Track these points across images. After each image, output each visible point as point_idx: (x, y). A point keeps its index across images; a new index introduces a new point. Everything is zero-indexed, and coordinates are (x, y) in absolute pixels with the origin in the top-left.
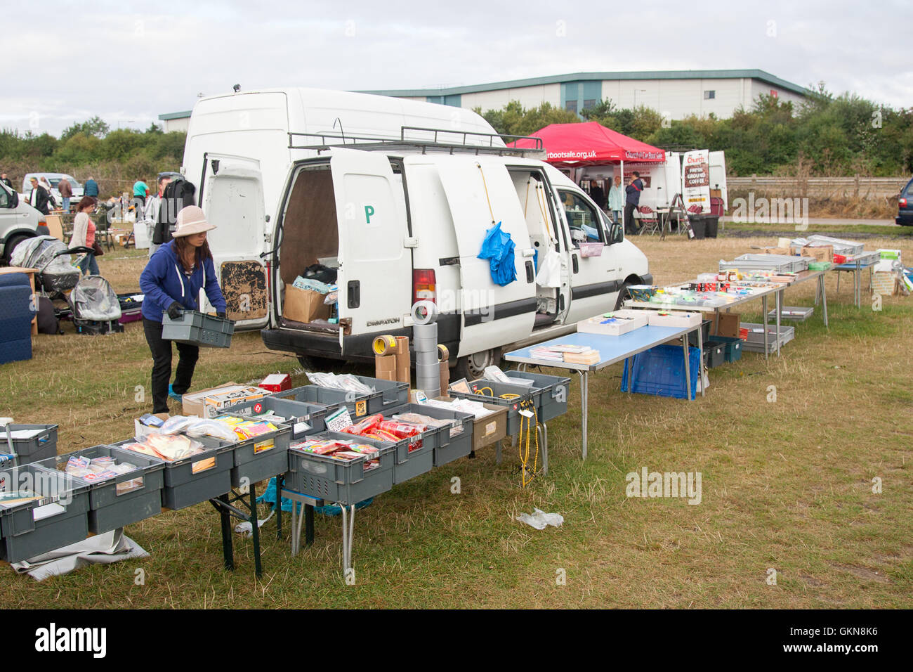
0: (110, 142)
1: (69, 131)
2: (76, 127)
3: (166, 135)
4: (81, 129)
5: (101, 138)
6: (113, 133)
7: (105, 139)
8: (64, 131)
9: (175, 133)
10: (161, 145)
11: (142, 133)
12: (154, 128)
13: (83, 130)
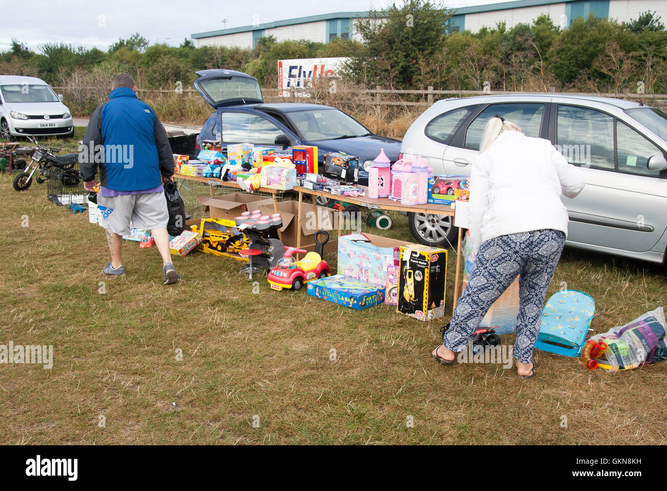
0: (149, 56)
1: (115, 46)
2: (121, 42)
3: (197, 50)
4: (125, 44)
5: (141, 52)
6: (152, 48)
7: (145, 53)
8: (111, 46)
9: (205, 47)
10: (193, 58)
11: (177, 48)
12: (187, 43)
13: (126, 46)
